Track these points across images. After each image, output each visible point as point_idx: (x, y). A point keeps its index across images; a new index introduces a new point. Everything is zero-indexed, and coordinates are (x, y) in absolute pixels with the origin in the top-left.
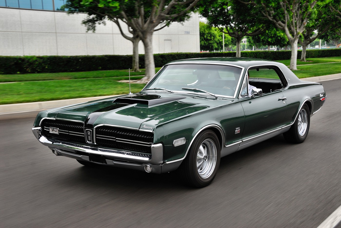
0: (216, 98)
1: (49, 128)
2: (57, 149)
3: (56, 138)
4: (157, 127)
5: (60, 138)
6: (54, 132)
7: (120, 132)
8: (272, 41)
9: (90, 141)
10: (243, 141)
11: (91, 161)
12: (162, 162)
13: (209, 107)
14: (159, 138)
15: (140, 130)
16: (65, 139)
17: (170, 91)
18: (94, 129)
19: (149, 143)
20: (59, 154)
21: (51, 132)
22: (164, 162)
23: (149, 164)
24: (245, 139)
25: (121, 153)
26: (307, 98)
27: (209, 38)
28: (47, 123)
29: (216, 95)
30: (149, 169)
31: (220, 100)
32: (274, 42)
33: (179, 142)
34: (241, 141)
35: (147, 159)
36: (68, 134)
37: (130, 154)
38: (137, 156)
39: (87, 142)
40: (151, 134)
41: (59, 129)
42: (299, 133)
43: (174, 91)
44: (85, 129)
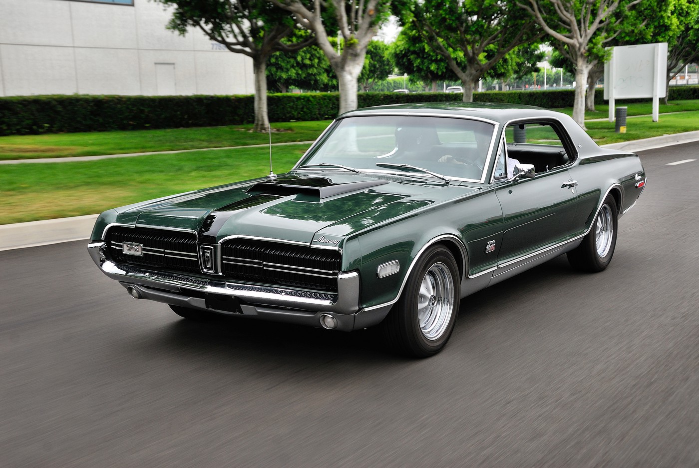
0: (447, 183)
1: (121, 244)
2: (138, 285)
3: (135, 263)
4: (349, 239)
5: (146, 264)
6: (132, 252)
7: (271, 250)
8: (438, 69)
9: (211, 269)
10: (499, 268)
11: (210, 309)
12: (357, 308)
13: (433, 202)
14: (352, 261)
15: (311, 245)
16: (157, 266)
17: (352, 169)
18: (219, 246)
19: (331, 272)
20: (141, 296)
21: (126, 252)
22: (360, 309)
23: (329, 312)
24: (504, 263)
25: (271, 291)
26: (612, 183)
27: (307, 62)
28: (118, 234)
29: (447, 178)
30: (329, 322)
31: (455, 186)
32: (443, 73)
33: (387, 270)
34: (496, 268)
35: (326, 303)
36: (163, 255)
37: (291, 294)
38: (305, 296)
39: (203, 271)
40: (336, 255)
41: (143, 246)
42: (598, 251)
43: (360, 170)
44: (199, 245)
